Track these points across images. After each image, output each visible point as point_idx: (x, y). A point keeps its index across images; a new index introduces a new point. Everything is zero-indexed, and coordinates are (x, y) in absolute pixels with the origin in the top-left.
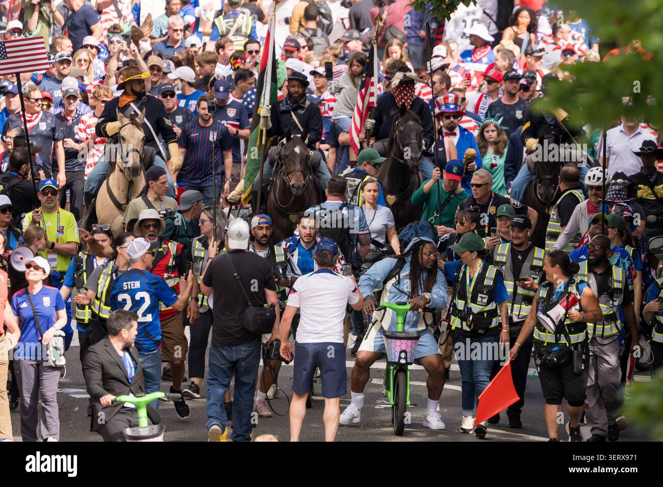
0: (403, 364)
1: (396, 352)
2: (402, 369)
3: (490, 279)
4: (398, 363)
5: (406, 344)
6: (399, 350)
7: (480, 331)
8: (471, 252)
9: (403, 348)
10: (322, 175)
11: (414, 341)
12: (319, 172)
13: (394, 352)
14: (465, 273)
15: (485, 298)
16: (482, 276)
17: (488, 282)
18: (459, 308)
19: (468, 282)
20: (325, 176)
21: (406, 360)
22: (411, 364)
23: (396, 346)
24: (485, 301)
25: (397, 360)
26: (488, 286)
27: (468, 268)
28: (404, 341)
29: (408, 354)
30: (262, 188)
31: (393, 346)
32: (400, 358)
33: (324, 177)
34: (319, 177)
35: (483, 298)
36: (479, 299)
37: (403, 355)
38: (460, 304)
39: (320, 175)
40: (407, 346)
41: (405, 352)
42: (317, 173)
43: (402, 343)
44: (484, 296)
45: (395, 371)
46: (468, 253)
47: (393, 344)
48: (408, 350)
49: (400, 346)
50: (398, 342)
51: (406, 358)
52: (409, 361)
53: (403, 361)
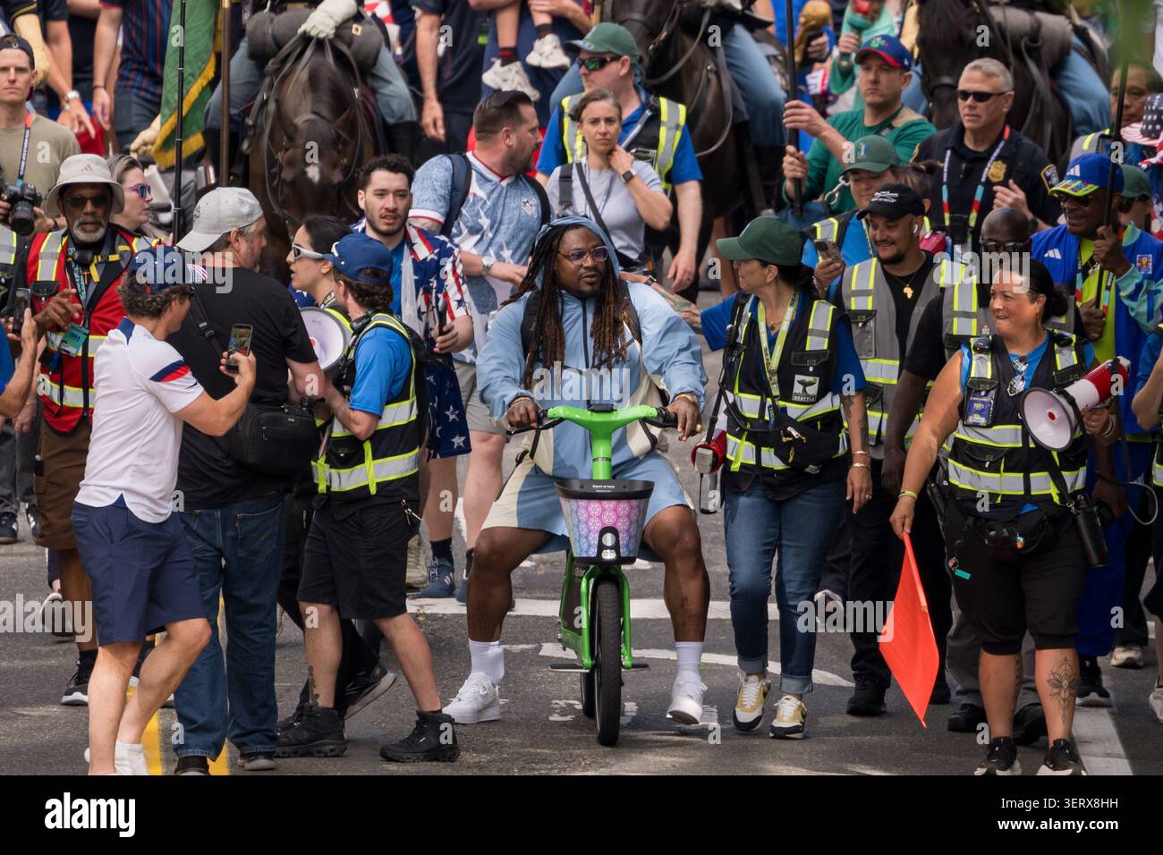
0: (610, 563)
1: (590, 531)
2: (608, 575)
3: (821, 334)
4: (598, 560)
5: (615, 510)
6: (596, 526)
7: (811, 469)
8: (764, 264)
9: (609, 520)
10: (382, 83)
11: (635, 503)
12: (375, 77)
13: (584, 533)
14: (753, 323)
15: (811, 384)
16: (799, 329)
17: (816, 343)
18: (748, 415)
19: (765, 344)
20: (391, 87)
21: (618, 552)
22: (630, 560)
23: (590, 516)
24: (812, 390)
25: (593, 553)
26: (817, 354)
27: (761, 307)
28: (609, 505)
29: (621, 535)
30: (231, 119)
31: (583, 517)
32: (601, 547)
33: (387, 90)
34: (374, 91)
35: (804, 384)
36: (798, 388)
37: (609, 539)
38: (750, 404)
39: (376, 84)
40: (618, 517)
41: (613, 530)
42: (369, 81)
43: (604, 510)
44: (808, 379)
45: (592, 580)
46: (755, 264)
47: (582, 512)
48: (621, 526)
49: (600, 517)
50: (595, 506)
51: (616, 547)
52: (624, 552)
53: (609, 555)
